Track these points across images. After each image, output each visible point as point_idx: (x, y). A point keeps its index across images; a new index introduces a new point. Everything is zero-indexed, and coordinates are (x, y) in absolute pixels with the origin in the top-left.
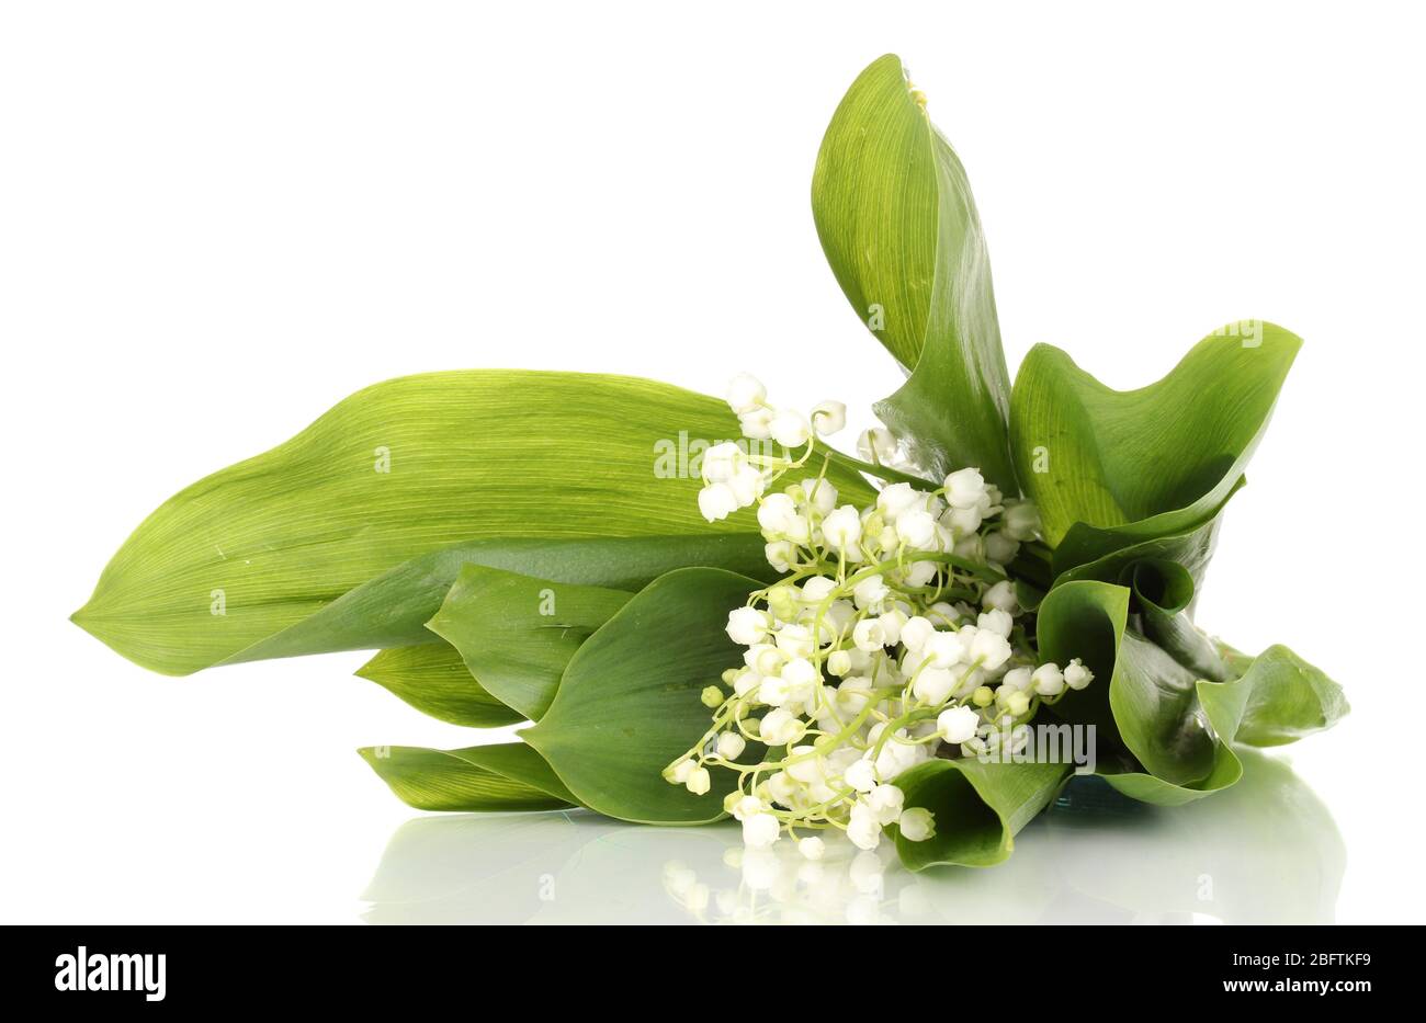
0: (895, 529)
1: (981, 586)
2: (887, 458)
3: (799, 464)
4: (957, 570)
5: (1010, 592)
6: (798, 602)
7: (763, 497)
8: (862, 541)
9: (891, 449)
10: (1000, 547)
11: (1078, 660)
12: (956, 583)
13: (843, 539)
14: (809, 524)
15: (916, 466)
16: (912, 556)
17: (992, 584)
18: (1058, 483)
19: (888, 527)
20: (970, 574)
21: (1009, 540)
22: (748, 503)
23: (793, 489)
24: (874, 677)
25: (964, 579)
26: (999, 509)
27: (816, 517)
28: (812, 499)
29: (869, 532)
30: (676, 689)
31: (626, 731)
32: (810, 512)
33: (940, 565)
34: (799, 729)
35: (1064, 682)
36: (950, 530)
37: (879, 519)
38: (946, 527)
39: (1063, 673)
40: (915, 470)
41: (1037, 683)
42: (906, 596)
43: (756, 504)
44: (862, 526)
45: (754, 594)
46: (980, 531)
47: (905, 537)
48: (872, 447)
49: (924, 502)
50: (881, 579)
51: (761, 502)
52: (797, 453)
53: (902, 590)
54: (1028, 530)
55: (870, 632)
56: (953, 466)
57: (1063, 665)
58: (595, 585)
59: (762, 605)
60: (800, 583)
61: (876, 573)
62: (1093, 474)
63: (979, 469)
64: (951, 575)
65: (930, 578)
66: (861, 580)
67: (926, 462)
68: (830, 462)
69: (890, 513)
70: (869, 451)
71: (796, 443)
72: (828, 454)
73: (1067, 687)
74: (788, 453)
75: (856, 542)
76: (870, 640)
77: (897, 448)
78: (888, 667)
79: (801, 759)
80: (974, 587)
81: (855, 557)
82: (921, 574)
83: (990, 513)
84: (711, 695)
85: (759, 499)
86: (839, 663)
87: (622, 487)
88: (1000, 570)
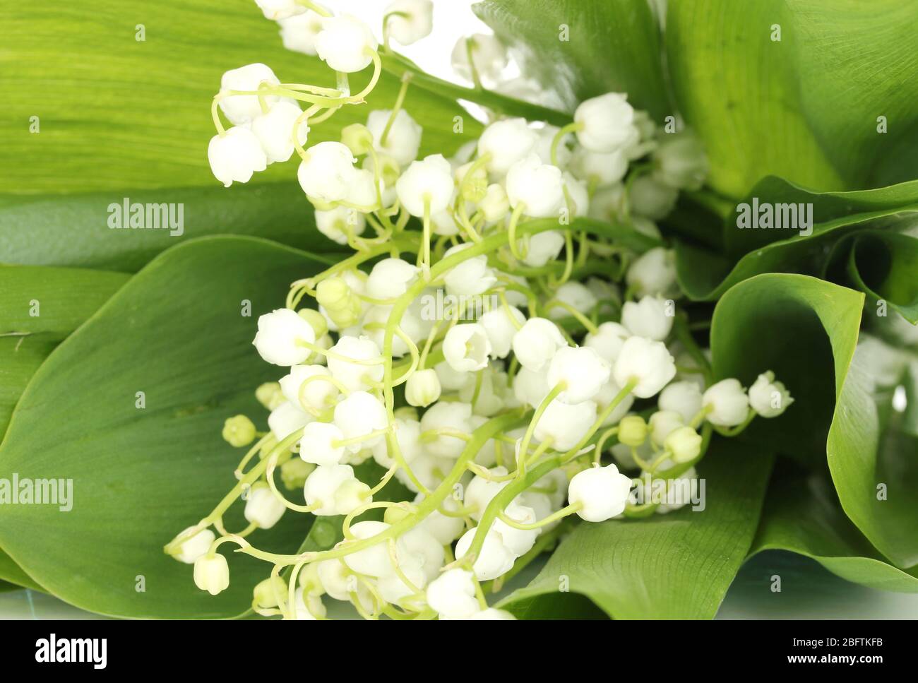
0: (504, 189)
1: (625, 257)
2: (493, 73)
3: (360, 98)
4: (592, 237)
5: (666, 264)
6: (362, 298)
7: (306, 147)
8: (457, 207)
9: (497, 63)
10: (652, 197)
11: (769, 375)
12: (592, 255)
13: (427, 206)
14: (377, 185)
15: (533, 84)
16: (530, 227)
17: (640, 253)
18: (731, 105)
19: (494, 187)
20: (610, 242)
21: (662, 187)
22: (284, 156)
23: (354, 133)
24: (473, 402)
25: (603, 249)
26: (650, 146)
27: (388, 171)
28: (383, 142)
29: (467, 195)
30: (192, 412)
31: (111, 486)
32: (378, 163)
33: (568, 234)
34: (362, 497)
35: (750, 406)
36: (583, 182)
37: (481, 174)
38: (577, 178)
39: (747, 393)
40: (530, 91)
41: (710, 408)
42: (521, 281)
43: (296, 160)
44: (457, 183)
45: (297, 285)
46: (625, 179)
47: (519, 203)
48: (472, 63)
49: (546, 144)
50: (483, 260)
51: (304, 154)
52: (358, 80)
53: (516, 273)
54: (690, 175)
55: (467, 344)
56: (587, 91)
57: (747, 382)
58: (73, 265)
59: (309, 302)
60: (367, 266)
61: (477, 255)
62: (778, 92)
63: (625, 96)
64: (585, 245)
65: (556, 251)
66: (454, 266)
67: (548, 80)
68: (411, 87)
69: (498, 164)
70: (467, 68)
71: (358, 65)
72: (406, 77)
73: (753, 415)
74: (345, 79)
75: (448, 208)
76: (468, 355)
77: (506, 61)
78: (495, 383)
79: (363, 544)
80: (617, 258)
81: (447, 229)
82: (544, 247)
83: (638, 153)
84: (237, 430)
85: (300, 150)
86: (422, 385)
87: (119, 117)
88: (650, 230)
